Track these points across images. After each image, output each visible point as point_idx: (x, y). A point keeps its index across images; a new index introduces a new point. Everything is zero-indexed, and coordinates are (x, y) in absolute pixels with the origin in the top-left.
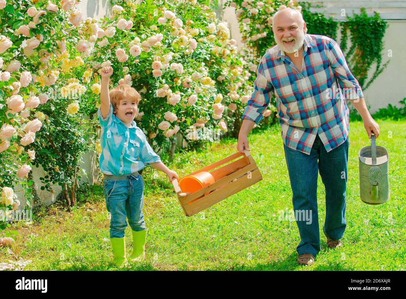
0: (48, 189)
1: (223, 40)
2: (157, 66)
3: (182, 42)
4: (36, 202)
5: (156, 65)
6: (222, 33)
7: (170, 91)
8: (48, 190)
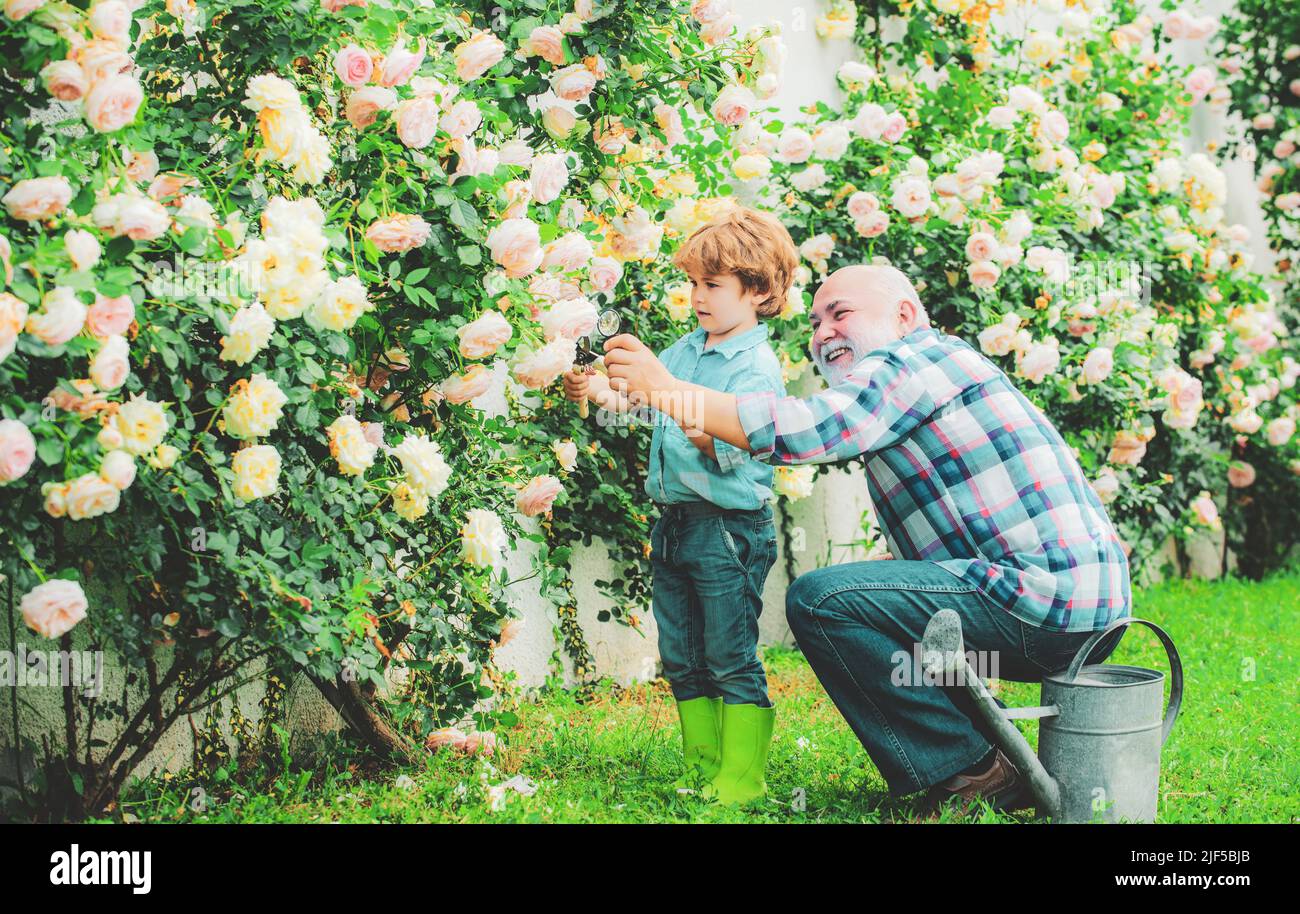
0: (623, 618)
1: (1205, 210)
2: (982, 249)
3: (1066, 191)
4: (581, 670)
5: (979, 246)
6: (1203, 186)
7: (1026, 335)
8: (620, 621)
